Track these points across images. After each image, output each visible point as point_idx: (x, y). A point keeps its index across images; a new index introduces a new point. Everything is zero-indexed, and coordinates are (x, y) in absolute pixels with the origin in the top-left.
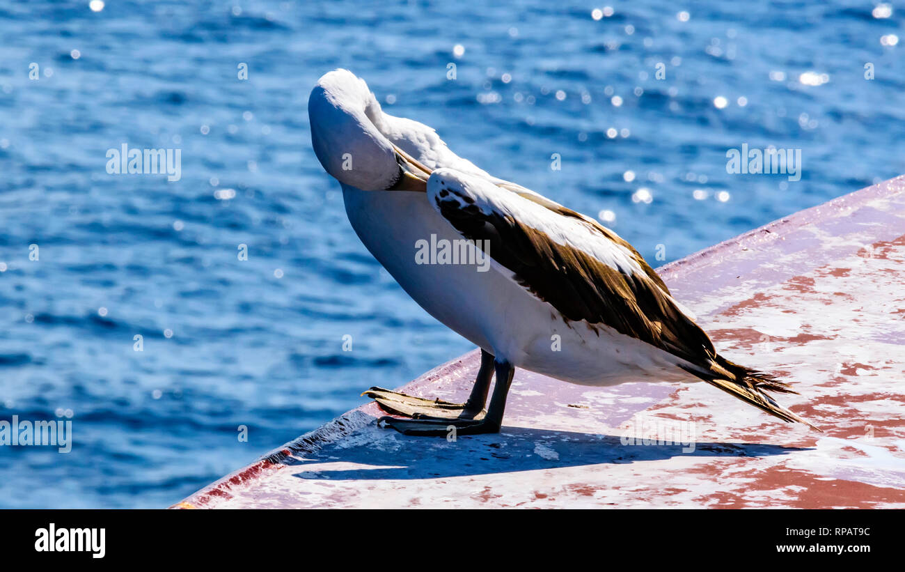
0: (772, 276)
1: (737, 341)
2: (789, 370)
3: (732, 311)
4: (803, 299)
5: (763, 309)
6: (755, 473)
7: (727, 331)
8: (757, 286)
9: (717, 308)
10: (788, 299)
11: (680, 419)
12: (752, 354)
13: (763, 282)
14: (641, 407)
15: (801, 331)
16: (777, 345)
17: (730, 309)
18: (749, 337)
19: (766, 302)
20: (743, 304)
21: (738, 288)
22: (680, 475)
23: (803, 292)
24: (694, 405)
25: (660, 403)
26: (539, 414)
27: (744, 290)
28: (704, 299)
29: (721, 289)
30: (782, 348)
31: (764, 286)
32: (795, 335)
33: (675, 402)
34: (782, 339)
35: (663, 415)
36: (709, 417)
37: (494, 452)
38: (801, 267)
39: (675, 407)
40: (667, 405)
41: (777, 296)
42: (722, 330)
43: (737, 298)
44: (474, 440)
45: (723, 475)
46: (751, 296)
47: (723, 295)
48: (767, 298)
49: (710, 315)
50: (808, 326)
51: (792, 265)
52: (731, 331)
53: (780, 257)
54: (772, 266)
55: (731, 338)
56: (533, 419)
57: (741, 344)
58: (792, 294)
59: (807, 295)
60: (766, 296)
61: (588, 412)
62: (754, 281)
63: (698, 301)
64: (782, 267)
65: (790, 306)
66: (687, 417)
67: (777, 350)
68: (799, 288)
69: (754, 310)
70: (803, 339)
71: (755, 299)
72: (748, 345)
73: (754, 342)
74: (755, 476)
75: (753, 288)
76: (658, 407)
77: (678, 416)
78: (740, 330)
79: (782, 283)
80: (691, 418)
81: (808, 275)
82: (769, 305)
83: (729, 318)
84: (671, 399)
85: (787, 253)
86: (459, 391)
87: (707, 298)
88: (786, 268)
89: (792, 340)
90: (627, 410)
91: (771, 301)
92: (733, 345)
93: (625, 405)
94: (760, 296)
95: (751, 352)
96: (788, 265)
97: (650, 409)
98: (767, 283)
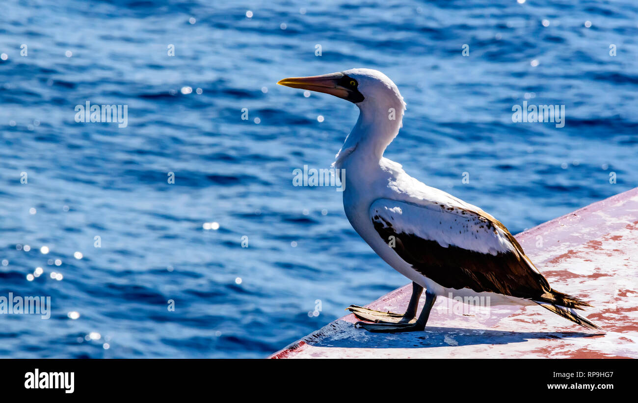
0: (578, 240)
1: (558, 278)
2: (589, 294)
3: (555, 260)
4: (596, 253)
5: (573, 259)
6: (570, 352)
7: (553, 272)
8: (569, 246)
9: (547, 259)
10: (587, 253)
11: (527, 322)
12: (567, 285)
13: (573, 244)
14: (504, 315)
15: (595, 272)
16: (581, 279)
17: (554, 259)
18: (565, 275)
19: (575, 255)
20: (562, 256)
21: (558, 247)
22: (528, 354)
23: (595, 249)
24: (535, 314)
25: (515, 313)
26: (446, 320)
27: (562, 248)
28: (539, 253)
29: (549, 248)
30: (584, 281)
31: (573, 246)
32: (591, 274)
33: (524, 312)
34: (584, 276)
35: (517, 320)
36: (543, 321)
37: (422, 341)
38: (594, 235)
39: (523, 315)
40: (519, 314)
41: (581, 252)
42: (550, 271)
43: (559, 253)
44: (410, 335)
45: (551, 354)
46: (566, 252)
47: (550, 251)
48: (575, 253)
49: (543, 263)
50: (599, 269)
51: (589, 234)
52: (555, 272)
53: (581, 229)
54: (577, 235)
55: (555, 276)
56: (444, 323)
57: (561, 279)
58: (589, 251)
59: (598, 251)
60: (575, 251)
61: (474, 319)
62: (568, 243)
63: (536, 255)
64: (583, 235)
65: (588, 257)
66: (531, 321)
67: (581, 282)
68: (593, 247)
69: (568, 259)
70: (596, 276)
71: (568, 253)
72: (565, 280)
73: (568, 278)
74: (570, 354)
75: (567, 247)
76: (514, 315)
77: (525, 320)
78: (560, 271)
79: (584, 245)
80: (534, 322)
81: (598, 239)
82: (576, 257)
83: (554, 264)
84: (521, 311)
85: (586, 227)
86: (401, 307)
87: (541, 253)
88: (585, 236)
89: (590, 277)
90: (496, 317)
91: (577, 254)
92: (556, 280)
93: (496, 315)
94: (571, 252)
95: (566, 283)
96: (587, 234)
97: (510, 317)
98: (575, 244)
